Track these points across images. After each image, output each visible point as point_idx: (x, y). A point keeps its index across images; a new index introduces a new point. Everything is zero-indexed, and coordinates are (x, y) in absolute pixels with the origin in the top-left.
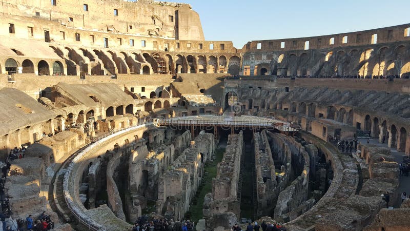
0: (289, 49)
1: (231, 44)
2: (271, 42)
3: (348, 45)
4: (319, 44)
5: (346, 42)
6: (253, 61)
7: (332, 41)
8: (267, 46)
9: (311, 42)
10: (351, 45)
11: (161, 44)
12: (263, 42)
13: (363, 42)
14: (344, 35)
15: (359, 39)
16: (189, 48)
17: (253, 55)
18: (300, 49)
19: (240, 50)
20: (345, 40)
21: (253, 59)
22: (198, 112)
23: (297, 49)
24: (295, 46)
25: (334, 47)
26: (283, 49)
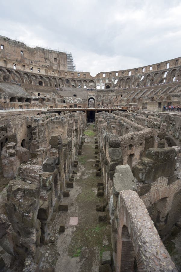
0: (120, 76)
1: (89, 73)
2: (110, 73)
3: (153, 71)
4: (136, 73)
5: (151, 70)
6: (101, 83)
7: (144, 70)
8: (109, 75)
9: (132, 72)
10: (154, 71)
11: (50, 72)
12: (106, 73)
13: (161, 68)
14: (150, 66)
15: (159, 67)
16: (66, 75)
17: (102, 80)
18: (126, 76)
19: (94, 77)
20: (151, 69)
21: (101, 82)
22: (73, 106)
23: (125, 76)
24: (123, 74)
25: (144, 73)
26: (117, 76)
